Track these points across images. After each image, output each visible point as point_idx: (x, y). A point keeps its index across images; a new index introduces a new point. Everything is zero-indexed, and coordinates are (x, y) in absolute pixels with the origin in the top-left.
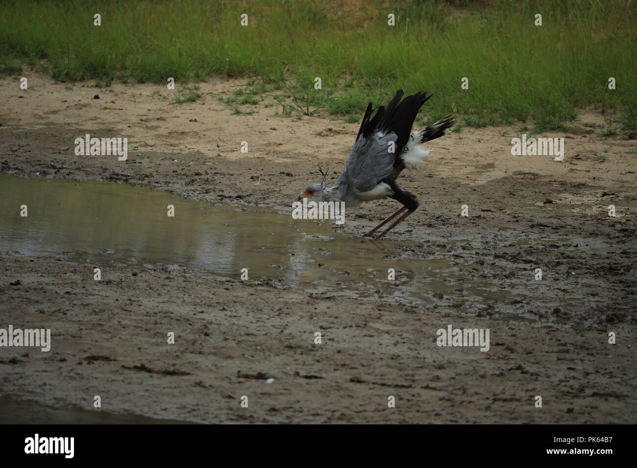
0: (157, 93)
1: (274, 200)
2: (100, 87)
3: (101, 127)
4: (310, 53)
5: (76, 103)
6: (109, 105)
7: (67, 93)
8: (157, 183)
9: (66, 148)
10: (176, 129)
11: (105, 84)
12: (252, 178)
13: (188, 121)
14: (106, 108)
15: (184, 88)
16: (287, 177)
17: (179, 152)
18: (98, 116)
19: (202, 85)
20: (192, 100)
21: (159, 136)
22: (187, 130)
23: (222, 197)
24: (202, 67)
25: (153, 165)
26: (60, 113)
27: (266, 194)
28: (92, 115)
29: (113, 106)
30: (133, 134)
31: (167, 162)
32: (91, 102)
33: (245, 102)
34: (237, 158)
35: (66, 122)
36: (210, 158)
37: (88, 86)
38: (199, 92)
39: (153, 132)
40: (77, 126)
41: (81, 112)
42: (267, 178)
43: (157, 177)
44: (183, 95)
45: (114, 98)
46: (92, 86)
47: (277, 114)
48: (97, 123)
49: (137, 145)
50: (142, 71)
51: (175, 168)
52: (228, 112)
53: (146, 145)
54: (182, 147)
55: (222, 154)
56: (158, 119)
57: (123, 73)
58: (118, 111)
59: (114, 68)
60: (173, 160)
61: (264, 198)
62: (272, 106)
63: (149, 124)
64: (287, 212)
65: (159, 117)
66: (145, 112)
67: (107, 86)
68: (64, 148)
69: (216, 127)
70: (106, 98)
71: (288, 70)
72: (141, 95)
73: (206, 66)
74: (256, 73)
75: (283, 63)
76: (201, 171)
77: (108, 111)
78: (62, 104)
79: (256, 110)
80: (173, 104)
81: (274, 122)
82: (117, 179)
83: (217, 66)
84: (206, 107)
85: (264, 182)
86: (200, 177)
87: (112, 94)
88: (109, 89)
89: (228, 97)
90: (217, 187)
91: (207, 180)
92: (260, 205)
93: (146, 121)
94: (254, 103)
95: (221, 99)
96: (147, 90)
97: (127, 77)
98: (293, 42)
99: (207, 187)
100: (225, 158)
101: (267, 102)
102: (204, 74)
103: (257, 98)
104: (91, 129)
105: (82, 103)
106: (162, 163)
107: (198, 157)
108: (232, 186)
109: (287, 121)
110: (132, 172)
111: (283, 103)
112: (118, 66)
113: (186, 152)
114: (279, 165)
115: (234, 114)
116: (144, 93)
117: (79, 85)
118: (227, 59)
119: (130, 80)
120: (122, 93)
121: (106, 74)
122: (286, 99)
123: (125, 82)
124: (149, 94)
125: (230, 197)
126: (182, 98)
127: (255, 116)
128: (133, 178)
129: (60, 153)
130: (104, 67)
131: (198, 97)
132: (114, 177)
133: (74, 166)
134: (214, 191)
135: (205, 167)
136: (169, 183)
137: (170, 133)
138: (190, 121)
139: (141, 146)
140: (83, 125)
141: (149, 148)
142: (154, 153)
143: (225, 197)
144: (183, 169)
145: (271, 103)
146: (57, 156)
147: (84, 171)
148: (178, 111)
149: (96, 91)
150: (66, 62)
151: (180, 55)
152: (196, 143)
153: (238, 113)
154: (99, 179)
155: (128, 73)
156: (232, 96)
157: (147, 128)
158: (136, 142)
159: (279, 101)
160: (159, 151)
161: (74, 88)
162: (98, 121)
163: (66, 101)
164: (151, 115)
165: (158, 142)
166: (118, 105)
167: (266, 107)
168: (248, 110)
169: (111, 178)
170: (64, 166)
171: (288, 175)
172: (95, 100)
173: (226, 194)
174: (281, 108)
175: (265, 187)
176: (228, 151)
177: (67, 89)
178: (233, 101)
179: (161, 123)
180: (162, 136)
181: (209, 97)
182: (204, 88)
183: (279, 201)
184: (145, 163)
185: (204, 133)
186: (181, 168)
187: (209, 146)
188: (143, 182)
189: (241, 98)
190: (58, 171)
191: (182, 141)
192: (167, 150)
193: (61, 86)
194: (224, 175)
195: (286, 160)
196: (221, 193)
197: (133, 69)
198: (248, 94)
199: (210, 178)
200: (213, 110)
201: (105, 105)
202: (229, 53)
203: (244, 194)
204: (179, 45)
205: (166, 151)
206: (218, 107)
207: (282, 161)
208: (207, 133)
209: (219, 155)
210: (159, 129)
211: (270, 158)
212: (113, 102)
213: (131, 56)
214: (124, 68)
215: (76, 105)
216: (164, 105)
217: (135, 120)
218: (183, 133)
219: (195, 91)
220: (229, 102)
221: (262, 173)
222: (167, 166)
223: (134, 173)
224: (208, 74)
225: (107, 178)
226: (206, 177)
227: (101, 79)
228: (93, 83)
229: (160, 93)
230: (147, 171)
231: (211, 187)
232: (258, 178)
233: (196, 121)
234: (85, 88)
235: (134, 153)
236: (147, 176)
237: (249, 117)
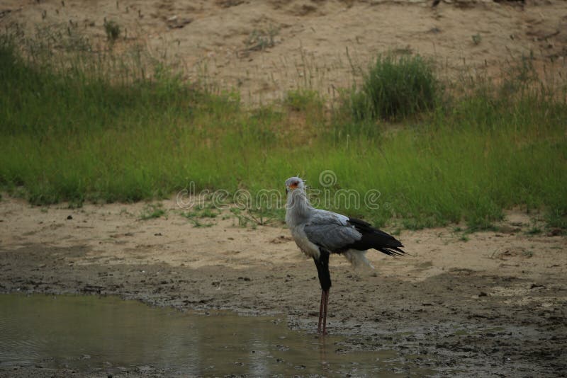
0: (125, 211)
1: (234, 303)
2: (73, 208)
3: (75, 244)
4: (261, 169)
5: (51, 224)
6: (81, 224)
7: (44, 215)
8: (127, 292)
9: (43, 265)
10: (143, 243)
11: (76, 205)
12: (213, 284)
13: (153, 235)
14: (78, 227)
15: (149, 205)
16: (245, 282)
17: (146, 263)
18: (72, 235)
19: (165, 202)
20: (156, 216)
21: (127, 250)
22: (153, 243)
23: (187, 302)
24: (165, 186)
25: (123, 276)
26: (37, 234)
27: (227, 298)
28: (66, 234)
29: (84, 224)
30: (104, 249)
31: (136, 273)
32: (64, 222)
33: (205, 216)
34: (199, 266)
35: (43, 241)
36: (174, 268)
37: (61, 208)
38: (162, 209)
39: (122, 247)
40: (53, 245)
41: (55, 232)
42: (227, 283)
43: (127, 287)
44: (148, 212)
45: (85, 218)
46: (65, 208)
47: (234, 225)
48: (70, 241)
49: (108, 259)
50: (110, 193)
51: (143, 278)
52: (189, 225)
53: (116, 259)
54: (149, 259)
55: (186, 264)
56: (126, 235)
57: (92, 194)
58: (89, 230)
59: (84, 191)
60: (141, 271)
61: (225, 302)
62: (228, 218)
63: (118, 240)
64: (246, 313)
65: (127, 233)
66: (113, 229)
67: (79, 207)
68: (41, 265)
69: (179, 239)
70: (78, 218)
71: (242, 185)
72: (110, 213)
73: (167, 185)
74: (213, 190)
75: (238, 179)
76: (167, 280)
77: (80, 229)
78: (39, 226)
79: (214, 222)
80: (139, 220)
81: (231, 233)
82: (91, 291)
83: (177, 185)
84: (169, 222)
85: (223, 287)
86: (166, 285)
87: (83, 214)
88: (81, 209)
89: (188, 211)
90: (182, 294)
91: (173, 288)
92: (221, 309)
93: (116, 237)
94: (213, 216)
95: (182, 214)
96: (115, 209)
97: (96, 198)
98: (245, 159)
99: (173, 294)
100: (188, 267)
101: (224, 215)
102: (166, 192)
103: (215, 212)
104: (65, 246)
105: (56, 223)
106: (131, 274)
107: (163, 267)
108: (197, 292)
109: (243, 231)
110: (104, 283)
111: (239, 215)
112: (88, 188)
113: (153, 263)
114: (237, 271)
115: (195, 227)
116: (112, 212)
117: (53, 207)
118: (187, 178)
119: (100, 201)
120: (92, 213)
121: (78, 196)
122: (242, 211)
123: (95, 203)
124: (117, 212)
125: (194, 302)
126: (147, 215)
127: (214, 227)
128: (105, 289)
129: (38, 270)
130: (74, 190)
131: (162, 213)
132: (88, 290)
133: (51, 281)
134: (179, 297)
135: (170, 276)
136: (138, 292)
137: (137, 247)
138: (156, 235)
139: (111, 259)
140: (58, 243)
141: (119, 262)
142: (123, 266)
143: (190, 302)
144: (150, 279)
145: (228, 215)
146: (35, 273)
147: (60, 285)
148: (144, 227)
149: (69, 212)
150: (41, 188)
151: (144, 176)
152: (161, 254)
153: (198, 225)
154: (73, 291)
155: (97, 194)
156: (192, 211)
157: (117, 243)
158: (107, 257)
159: (235, 214)
160: (128, 264)
161: (49, 210)
162: (71, 239)
163: (41, 223)
164: (120, 232)
165: (127, 255)
166: (89, 224)
167: (224, 219)
168: (208, 223)
169: (85, 290)
170: (43, 282)
171: (246, 279)
172: (70, 221)
173: (190, 299)
174: (237, 220)
175: (225, 292)
176: (190, 261)
177: (43, 211)
178: (194, 215)
179: (129, 238)
180: (131, 249)
181: (171, 213)
182: (167, 204)
183: (238, 304)
184: (116, 275)
185: (168, 245)
186: (148, 278)
187: (173, 257)
188: (115, 292)
189: (201, 213)
190: (37, 286)
191: (148, 254)
192: (136, 262)
193: (37, 209)
194: (188, 282)
195: (243, 266)
196: (185, 299)
197: (102, 191)
198: (208, 208)
199: (175, 286)
200: (176, 224)
201: (77, 224)
202: (188, 172)
203: (207, 299)
204: (142, 168)
205: (134, 263)
206: (181, 222)
207: (239, 267)
208: (171, 245)
209: (183, 265)
210: (127, 244)
211: (229, 265)
212: (85, 222)
213: (99, 179)
214: (94, 190)
215: (51, 226)
216: (132, 222)
217: (105, 236)
218: (149, 246)
219: (158, 208)
220: (190, 217)
221: (222, 279)
222: (135, 277)
223: (106, 284)
224: (170, 192)
225: (81, 290)
226: (171, 285)
227: (73, 201)
228: (66, 205)
229: (127, 211)
230: (118, 282)
231: (177, 294)
232: (218, 283)
233: (160, 234)
234: (59, 210)
235: (104, 267)
236: (118, 287)
237: (208, 229)
